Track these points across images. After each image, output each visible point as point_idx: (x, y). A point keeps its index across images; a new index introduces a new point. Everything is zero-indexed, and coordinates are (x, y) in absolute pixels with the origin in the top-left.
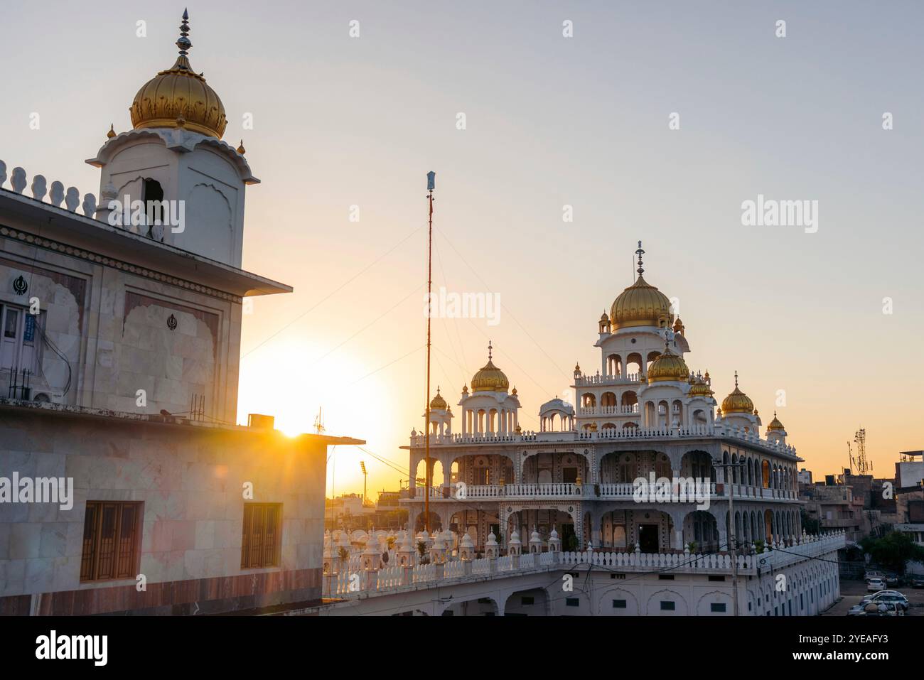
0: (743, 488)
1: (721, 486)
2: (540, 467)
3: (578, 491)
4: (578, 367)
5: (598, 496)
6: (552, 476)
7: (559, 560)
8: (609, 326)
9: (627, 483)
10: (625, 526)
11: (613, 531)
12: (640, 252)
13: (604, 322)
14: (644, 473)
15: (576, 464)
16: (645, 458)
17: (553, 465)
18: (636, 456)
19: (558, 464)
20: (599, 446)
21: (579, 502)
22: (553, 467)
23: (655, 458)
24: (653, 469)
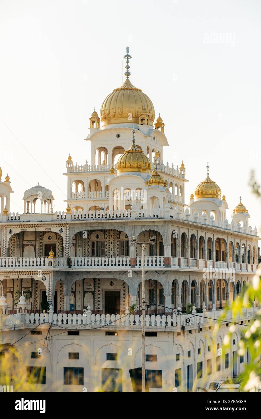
0: (184, 261)
1: (168, 259)
2: (25, 243)
3: (50, 264)
4: (70, 158)
5: (70, 267)
6: (35, 251)
7: (25, 321)
8: (98, 122)
9: (97, 256)
10: (93, 292)
11: (84, 297)
12: (128, 57)
13: (95, 119)
14: (110, 248)
15: (55, 241)
16: (112, 235)
17: (36, 242)
18: (104, 234)
19: (41, 241)
20: (71, 226)
21: (51, 272)
22: (36, 243)
23: (120, 236)
24: (118, 245)
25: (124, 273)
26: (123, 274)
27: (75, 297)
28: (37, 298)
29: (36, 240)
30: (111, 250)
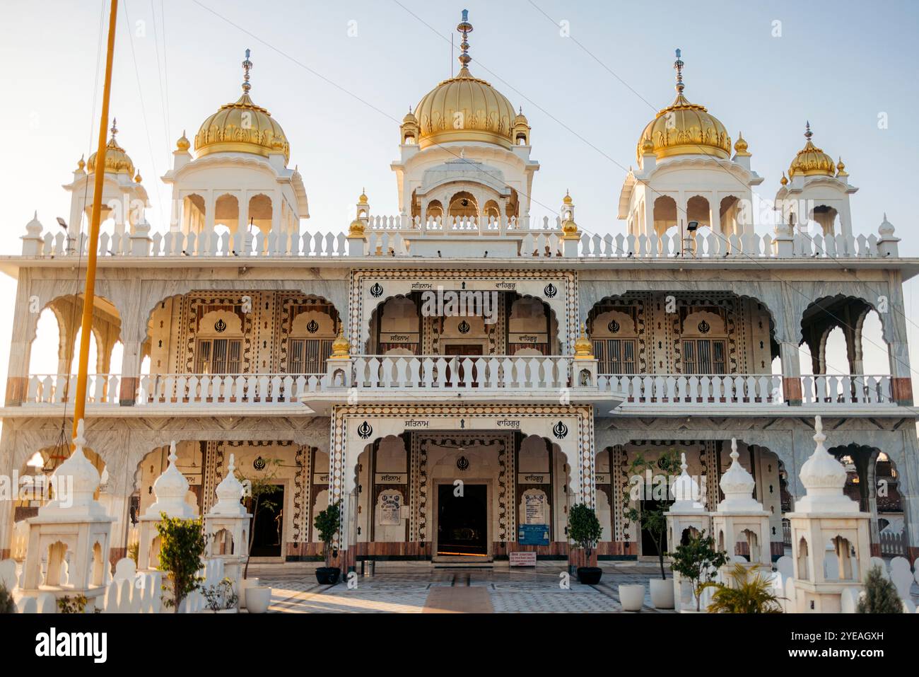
2: (385, 339)
14: (657, 361)
15: (481, 336)
16: (659, 324)
17: (421, 337)
18: (634, 319)
19: (435, 336)
20: (586, 277)
21: (586, 409)
22: (421, 340)
23: (682, 326)
24: (677, 351)
25: (769, 425)
26: (764, 428)
27: (550, 502)
28: (423, 505)
29: (421, 333)
30: (661, 366)
